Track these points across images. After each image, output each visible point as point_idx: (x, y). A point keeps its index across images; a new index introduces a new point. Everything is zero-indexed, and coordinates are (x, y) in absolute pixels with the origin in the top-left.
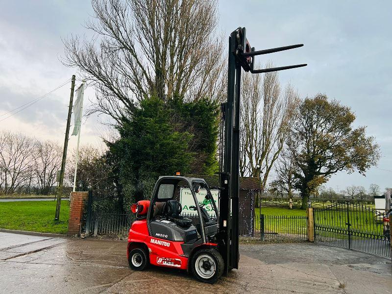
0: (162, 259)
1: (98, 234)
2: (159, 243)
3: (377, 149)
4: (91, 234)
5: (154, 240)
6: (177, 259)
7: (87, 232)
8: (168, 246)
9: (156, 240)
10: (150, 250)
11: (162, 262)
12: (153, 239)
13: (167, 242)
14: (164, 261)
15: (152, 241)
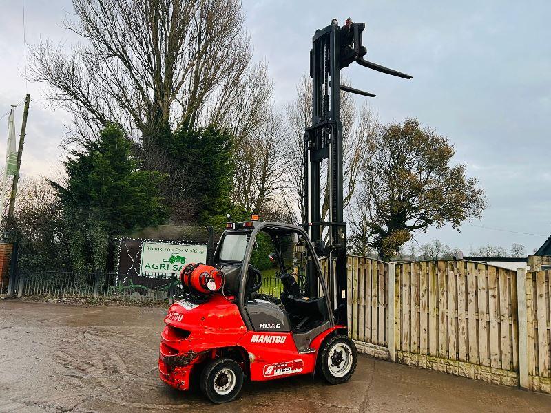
0: (273, 367)
1: (24, 295)
2: (268, 339)
3: (482, 196)
4: (14, 295)
5: (258, 336)
6: (296, 361)
7: (9, 292)
8: (282, 342)
9: (262, 337)
10: (252, 356)
11: (273, 372)
12: (256, 334)
13: (281, 335)
14: (277, 368)
15: (255, 339)
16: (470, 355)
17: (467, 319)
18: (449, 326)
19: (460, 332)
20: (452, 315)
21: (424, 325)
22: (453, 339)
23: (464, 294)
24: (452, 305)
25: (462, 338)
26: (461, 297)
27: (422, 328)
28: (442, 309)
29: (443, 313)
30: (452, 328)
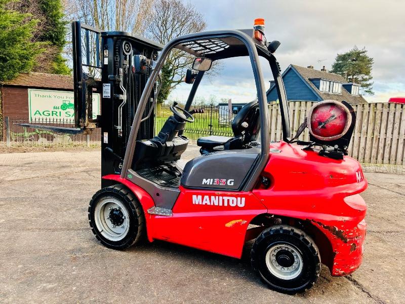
16: (391, 160)
17: (392, 139)
18: (380, 144)
19: (386, 147)
20: (382, 136)
21: (362, 145)
22: (381, 151)
23: (392, 124)
24: (383, 131)
25: (387, 150)
26: (390, 126)
27: (361, 147)
28: (376, 133)
29: (377, 136)
30: (381, 145)
